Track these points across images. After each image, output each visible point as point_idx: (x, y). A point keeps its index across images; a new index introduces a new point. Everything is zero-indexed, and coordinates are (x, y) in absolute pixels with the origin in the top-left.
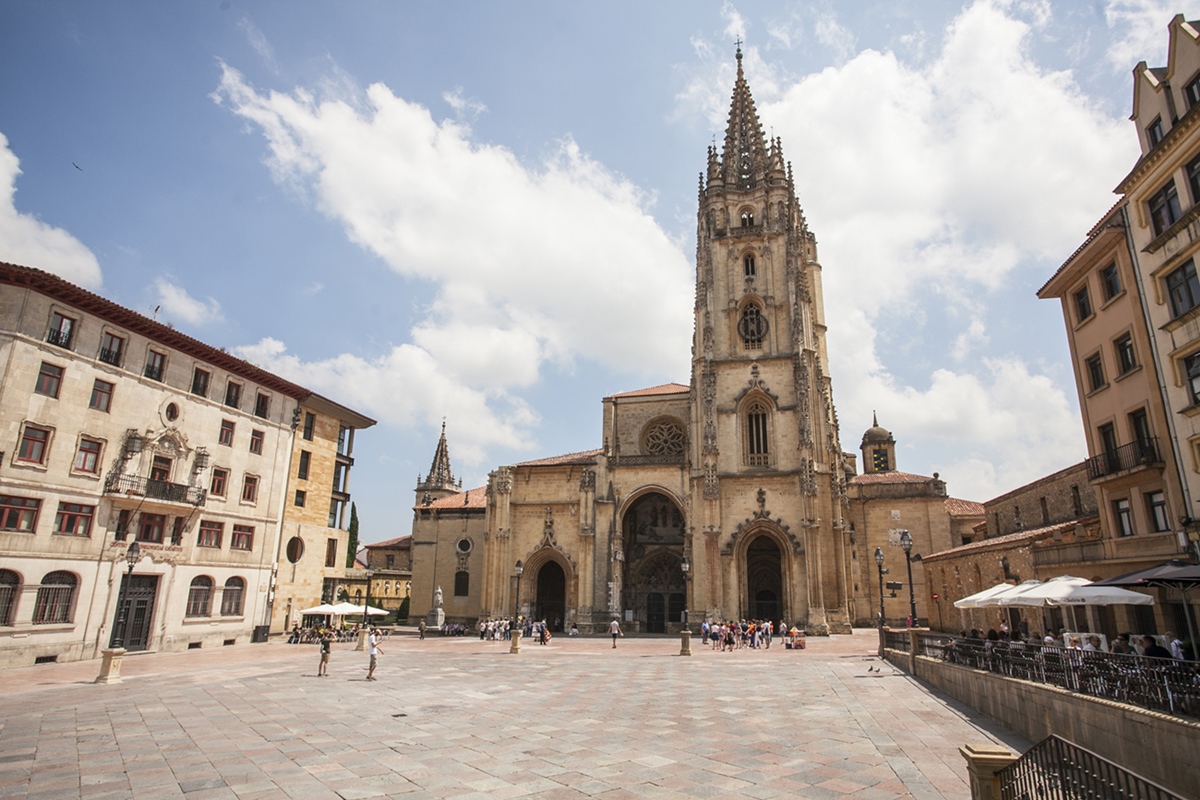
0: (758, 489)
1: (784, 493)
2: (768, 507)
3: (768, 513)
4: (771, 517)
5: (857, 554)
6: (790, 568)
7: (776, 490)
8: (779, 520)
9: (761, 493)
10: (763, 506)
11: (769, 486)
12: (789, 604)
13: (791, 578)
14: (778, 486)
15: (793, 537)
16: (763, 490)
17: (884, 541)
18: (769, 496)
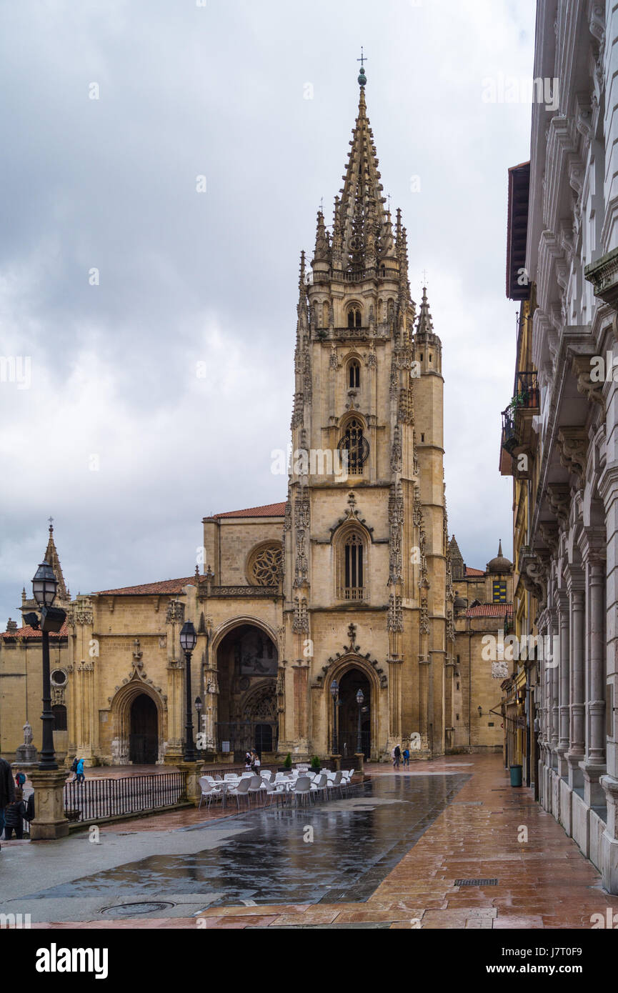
0: (349, 624)
1: (375, 628)
2: (358, 642)
3: (358, 648)
4: (360, 652)
5: (461, 686)
6: (377, 700)
7: (367, 625)
8: (368, 655)
9: (352, 628)
10: (353, 640)
11: (360, 621)
12: (375, 734)
13: (378, 710)
14: (369, 621)
15: (380, 671)
16: (354, 624)
17: (487, 674)
18: (360, 631)
